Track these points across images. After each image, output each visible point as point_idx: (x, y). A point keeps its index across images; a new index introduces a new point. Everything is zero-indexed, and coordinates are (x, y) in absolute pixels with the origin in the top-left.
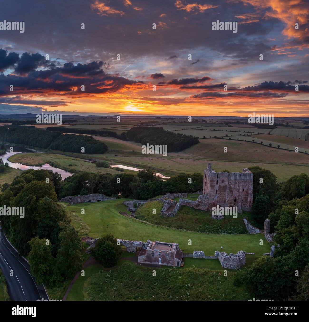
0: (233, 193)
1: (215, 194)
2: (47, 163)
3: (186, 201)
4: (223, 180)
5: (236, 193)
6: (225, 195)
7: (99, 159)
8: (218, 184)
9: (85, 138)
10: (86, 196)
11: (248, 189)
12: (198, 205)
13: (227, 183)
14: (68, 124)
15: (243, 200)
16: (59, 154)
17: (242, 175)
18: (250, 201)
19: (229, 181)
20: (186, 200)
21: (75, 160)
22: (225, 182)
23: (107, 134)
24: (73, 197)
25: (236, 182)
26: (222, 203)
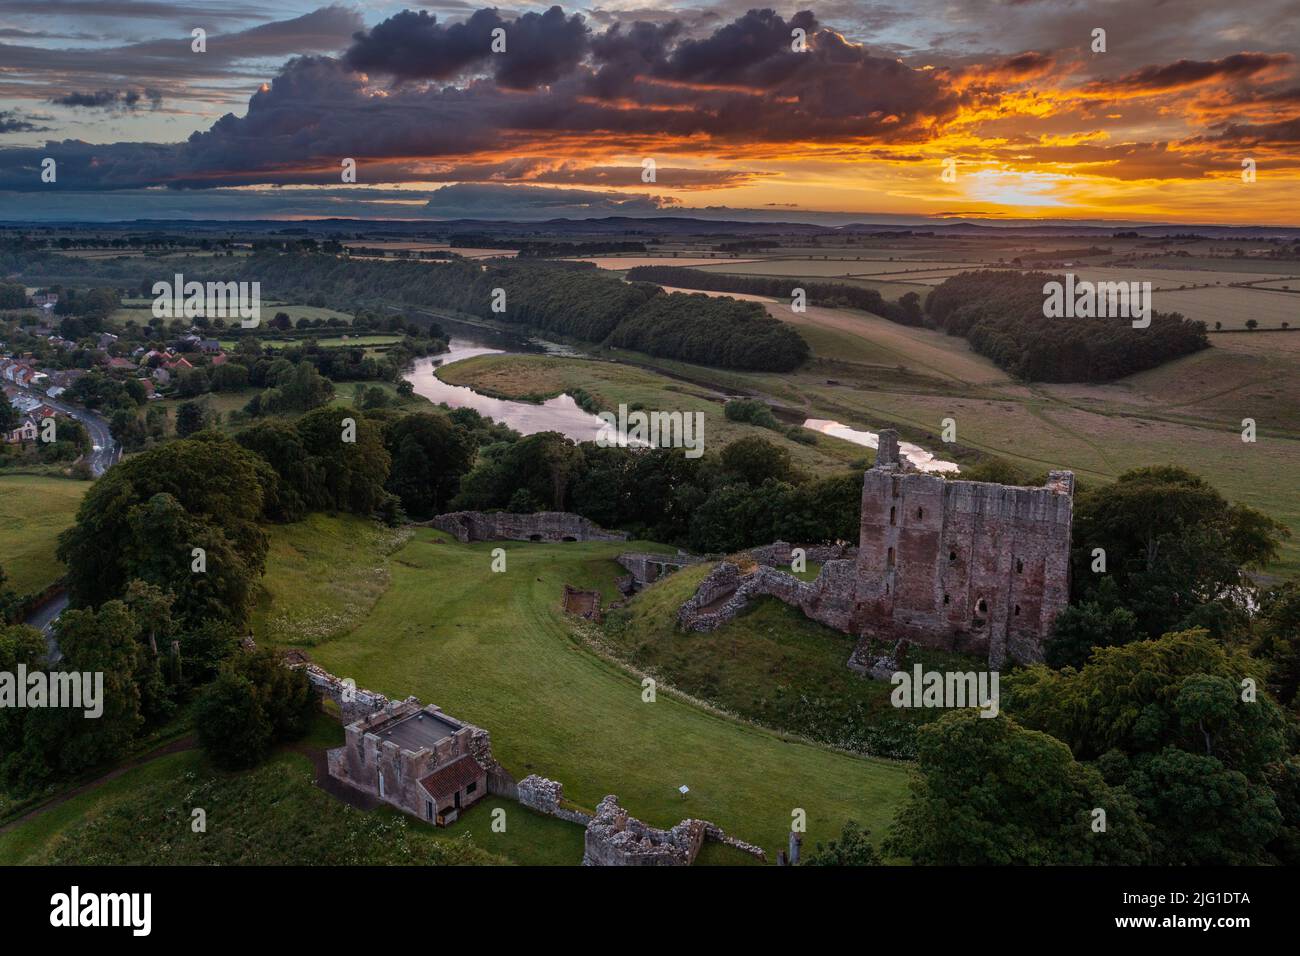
0: (968, 570)
1: (883, 565)
2: (569, 394)
3: (778, 579)
4: (920, 509)
5: (980, 576)
6: (928, 574)
7: (763, 391)
8: (899, 522)
9: (732, 311)
10: (524, 518)
11: (1043, 566)
12: (815, 603)
13: (941, 526)
14: (731, 257)
15: (1017, 613)
16: (634, 364)
19: (946, 517)
20: (780, 576)
21: (674, 389)
22: (929, 517)
23: (844, 299)
24: (478, 515)
25: (983, 526)
26: (917, 609)
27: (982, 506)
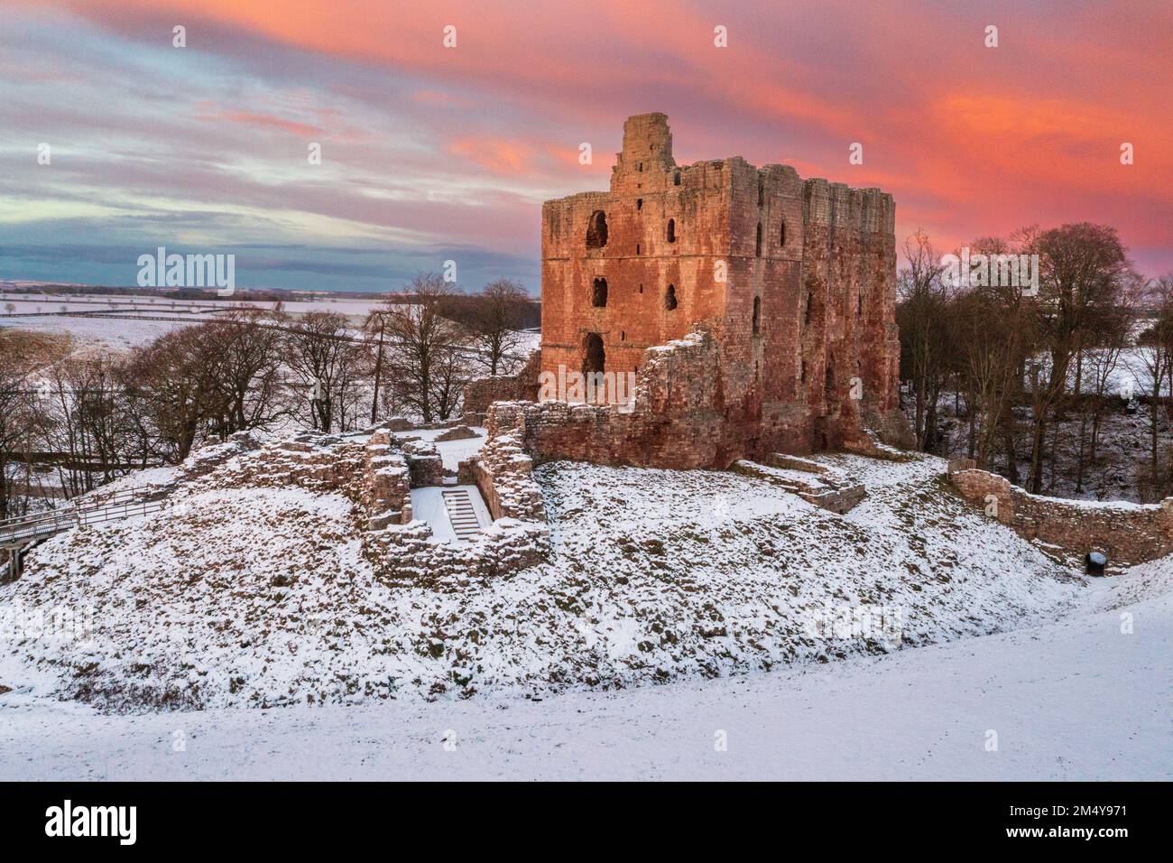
17: (858, 198)
18: (891, 373)
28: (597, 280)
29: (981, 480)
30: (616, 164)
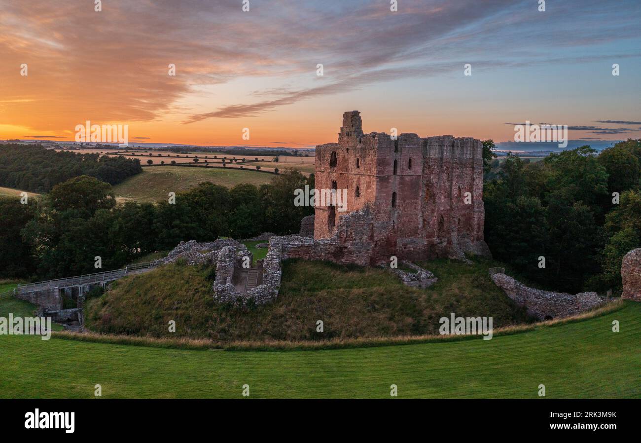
1: (390, 207)
3: (296, 243)
4: (410, 160)
5: (442, 203)
6: (415, 208)
13: (421, 170)
17: (457, 144)
19: (424, 164)
22: (415, 165)
25: (442, 166)
26: (409, 236)
27: (442, 153)
28: (333, 181)
29: (502, 278)
30: (340, 132)
